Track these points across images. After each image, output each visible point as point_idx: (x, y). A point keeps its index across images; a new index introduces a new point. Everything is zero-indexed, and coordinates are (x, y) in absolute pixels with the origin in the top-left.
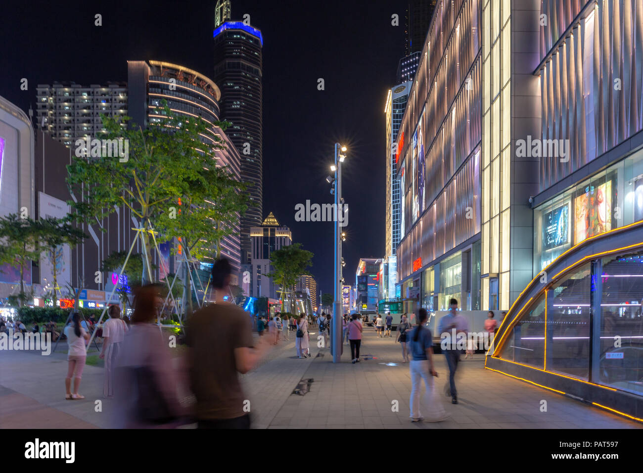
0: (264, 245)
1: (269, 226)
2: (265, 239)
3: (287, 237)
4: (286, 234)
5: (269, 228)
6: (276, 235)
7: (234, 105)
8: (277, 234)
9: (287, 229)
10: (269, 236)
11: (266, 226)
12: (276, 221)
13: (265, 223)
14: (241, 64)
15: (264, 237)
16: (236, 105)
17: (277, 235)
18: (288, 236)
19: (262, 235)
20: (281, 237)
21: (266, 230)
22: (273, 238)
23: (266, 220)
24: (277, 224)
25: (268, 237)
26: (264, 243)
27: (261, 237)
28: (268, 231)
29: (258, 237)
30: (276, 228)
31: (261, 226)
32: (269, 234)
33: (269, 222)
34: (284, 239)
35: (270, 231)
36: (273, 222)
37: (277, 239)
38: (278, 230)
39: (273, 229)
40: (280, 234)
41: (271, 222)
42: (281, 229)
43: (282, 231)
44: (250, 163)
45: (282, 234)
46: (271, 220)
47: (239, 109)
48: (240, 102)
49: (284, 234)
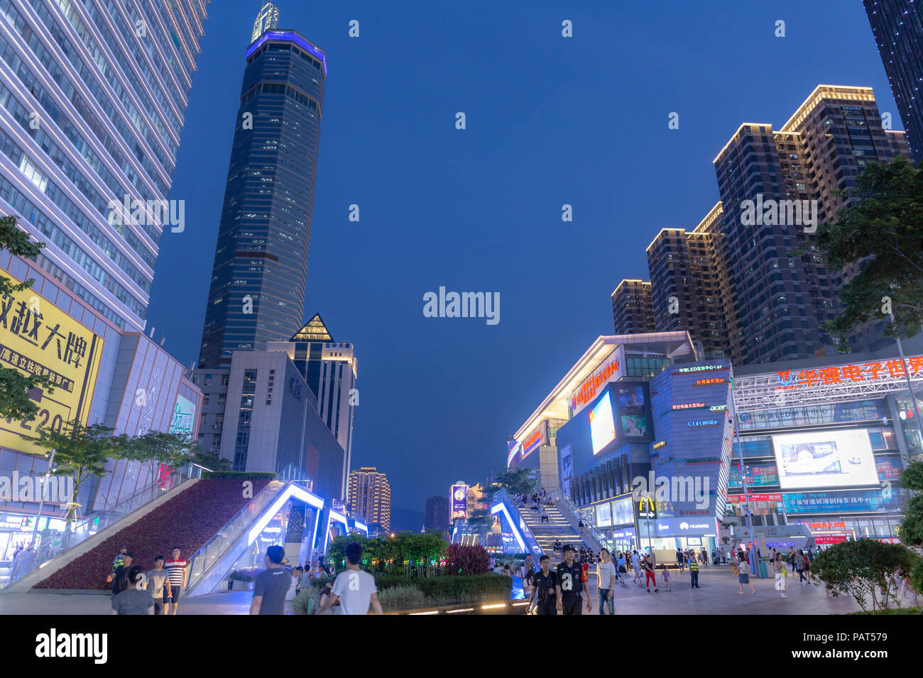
1: (310, 341)
2: (299, 363)
3: (346, 362)
4: (345, 356)
5: (309, 344)
6: (323, 359)
7: (267, 145)
8: (326, 356)
9: (347, 346)
10: (308, 360)
11: (303, 340)
12: (325, 331)
13: (300, 336)
14: (286, 88)
15: (295, 360)
16: (270, 145)
17: (326, 358)
18: (350, 360)
19: (293, 357)
20: (334, 363)
21: (301, 346)
22: (316, 364)
23: (304, 330)
24: (327, 337)
25: (305, 362)
28: (306, 350)
30: (324, 344)
31: (292, 340)
32: (308, 356)
33: (311, 333)
34: (341, 367)
35: (311, 350)
36: (318, 334)
37: (326, 365)
38: (328, 347)
39: (317, 346)
40: (331, 355)
41: (316, 334)
42: (334, 346)
43: (338, 350)
44: (286, 240)
45: (336, 355)
46: (315, 330)
47: (275, 153)
48: (278, 141)
49: (340, 355)
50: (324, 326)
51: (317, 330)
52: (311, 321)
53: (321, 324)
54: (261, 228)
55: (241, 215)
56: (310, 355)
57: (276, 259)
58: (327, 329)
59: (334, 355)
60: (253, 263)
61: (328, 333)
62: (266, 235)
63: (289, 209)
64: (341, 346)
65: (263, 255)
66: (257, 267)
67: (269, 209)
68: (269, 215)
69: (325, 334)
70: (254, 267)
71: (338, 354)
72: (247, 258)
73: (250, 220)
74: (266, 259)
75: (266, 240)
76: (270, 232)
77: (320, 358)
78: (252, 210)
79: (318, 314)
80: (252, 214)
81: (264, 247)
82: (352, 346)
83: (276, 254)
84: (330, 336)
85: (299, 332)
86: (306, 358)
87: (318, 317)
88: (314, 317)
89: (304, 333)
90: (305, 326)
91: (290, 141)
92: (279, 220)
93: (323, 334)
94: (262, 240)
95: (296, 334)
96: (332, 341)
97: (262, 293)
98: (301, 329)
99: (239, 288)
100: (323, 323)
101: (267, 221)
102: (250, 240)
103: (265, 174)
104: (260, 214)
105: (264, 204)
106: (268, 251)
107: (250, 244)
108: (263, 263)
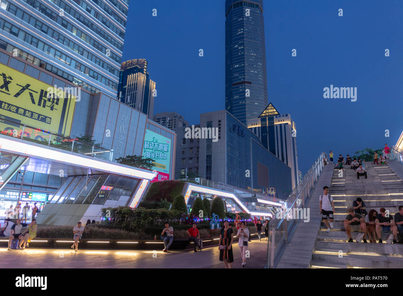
0: (262, 136)
2: (263, 128)
3: (287, 124)
4: (286, 121)
5: (267, 117)
6: (275, 124)
7: (239, 32)
8: (276, 122)
9: (287, 115)
10: (267, 125)
11: (264, 116)
12: (275, 110)
13: (263, 115)
14: (243, 3)
15: (261, 127)
17: (277, 123)
18: (289, 123)
19: (260, 126)
20: (281, 125)
21: (263, 120)
22: (272, 127)
23: (264, 112)
24: (276, 113)
25: (266, 127)
26: (262, 133)
27: (259, 127)
28: (266, 121)
29: (255, 128)
30: (274, 116)
31: (259, 117)
32: (267, 124)
33: (268, 113)
34: (285, 127)
35: (268, 120)
36: (272, 112)
37: (277, 127)
38: (277, 117)
39: (271, 118)
40: (279, 121)
41: (270, 112)
42: (280, 116)
43: (282, 118)
44: (254, 73)
45: (281, 121)
46: (270, 111)
47: (243, 34)
48: (243, 28)
49: (284, 121)
50: (274, 108)
51: (272, 111)
52: (267, 107)
53: (273, 108)
54: (242, 70)
55: (232, 67)
56: (269, 123)
57: (250, 83)
58: (276, 110)
59: (280, 121)
60: (241, 87)
61: (277, 111)
62: (244, 73)
63: (253, 59)
64: (283, 116)
65: (244, 82)
66: (242, 89)
67: (244, 61)
68: (244, 64)
69: (275, 112)
70: (241, 89)
71: (282, 120)
72: (238, 85)
73: (237, 68)
74: (246, 84)
75: (244, 75)
76: (246, 71)
77: (274, 124)
78: (236, 63)
79: (271, 103)
80: (237, 65)
81: (244, 79)
82: (289, 115)
83: (250, 81)
84: (278, 112)
85: (262, 113)
86: (266, 125)
87: (271, 104)
88: (269, 105)
89: (264, 113)
90: (265, 110)
91: (248, 27)
92: (249, 65)
93: (274, 112)
94: (243, 75)
95: (261, 114)
96: (279, 114)
97: (246, 100)
98: (263, 112)
99: (237, 99)
100: (274, 107)
101: (244, 67)
102: (237, 77)
103: (240, 45)
104: (240, 64)
105: (241, 59)
106: (246, 80)
107: (238, 79)
108: (245, 86)
